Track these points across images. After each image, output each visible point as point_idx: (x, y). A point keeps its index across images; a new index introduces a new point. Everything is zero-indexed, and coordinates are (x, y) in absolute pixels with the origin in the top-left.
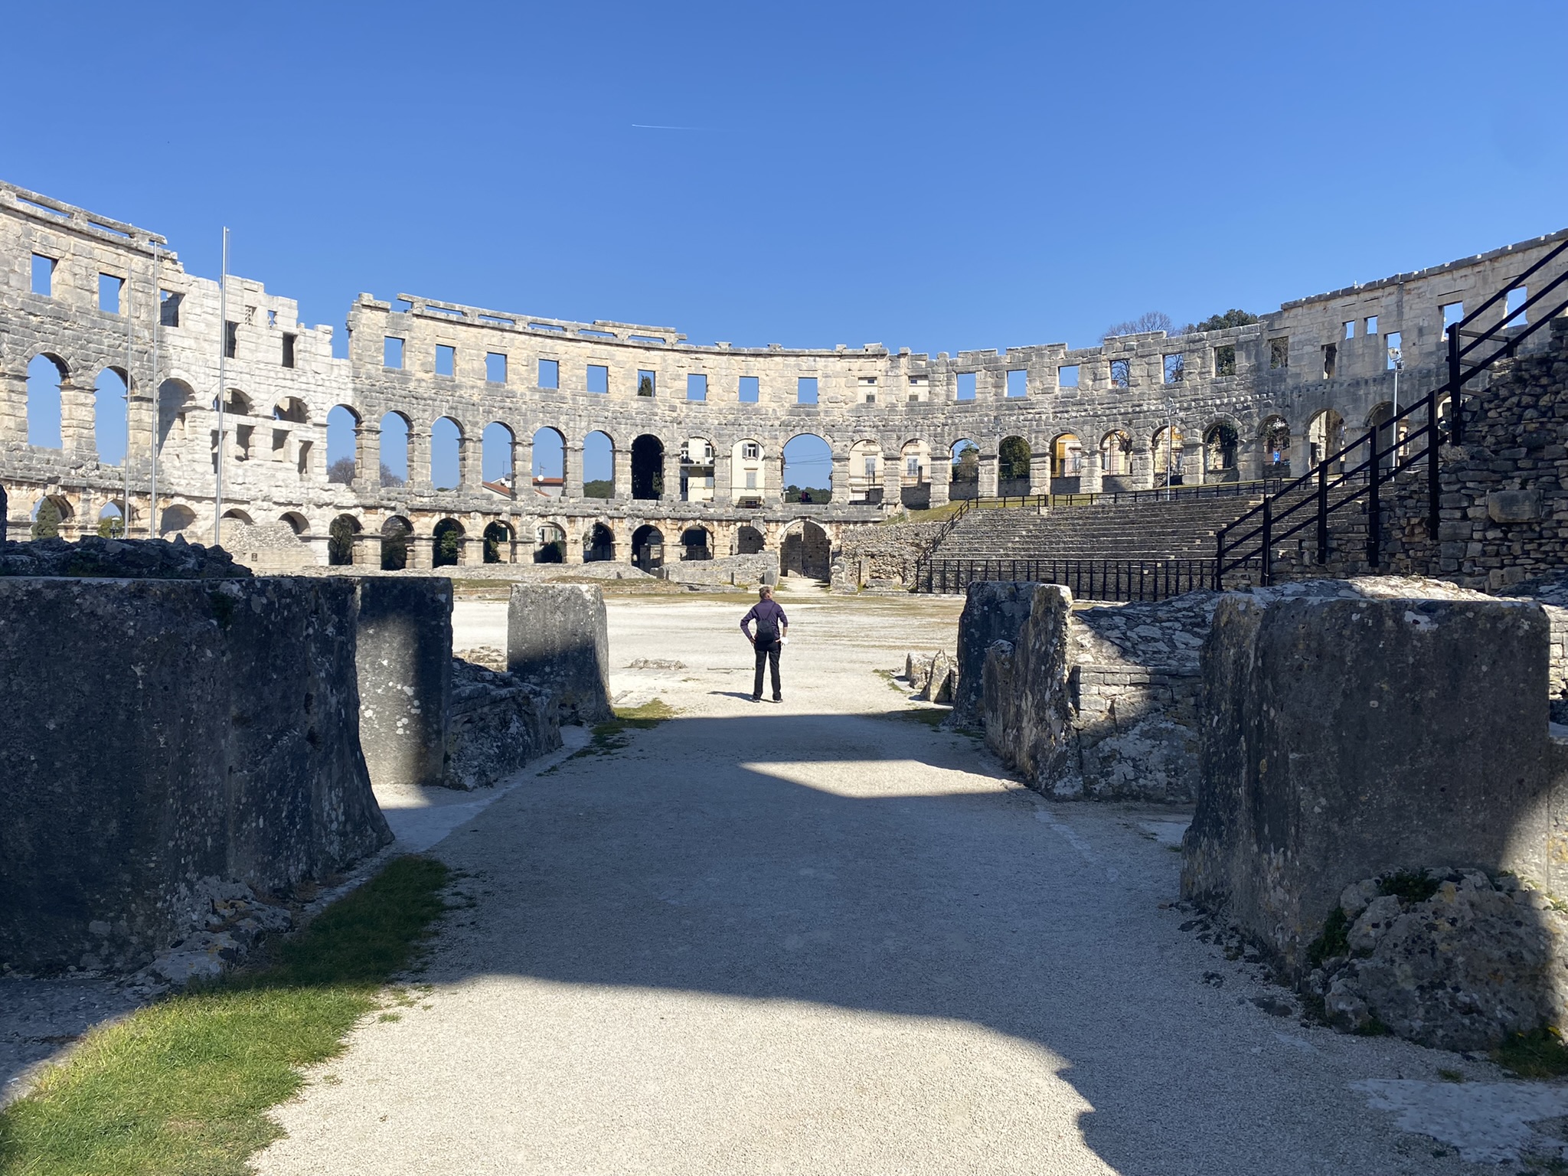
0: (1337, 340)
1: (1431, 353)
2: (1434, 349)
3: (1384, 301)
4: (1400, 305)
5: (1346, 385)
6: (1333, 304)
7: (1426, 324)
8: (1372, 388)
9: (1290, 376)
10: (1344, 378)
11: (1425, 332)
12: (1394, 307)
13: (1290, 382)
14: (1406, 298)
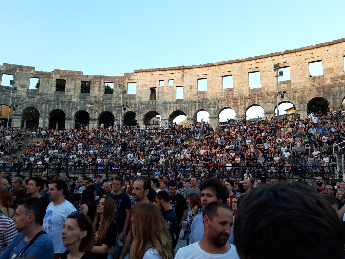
0: (157, 86)
1: (195, 95)
2: (196, 94)
3: (176, 75)
4: (183, 77)
5: (161, 103)
6: (155, 73)
7: (193, 85)
8: (172, 105)
9: (137, 98)
10: (160, 100)
11: (192, 87)
12: (181, 77)
13: (137, 100)
14: (185, 74)
